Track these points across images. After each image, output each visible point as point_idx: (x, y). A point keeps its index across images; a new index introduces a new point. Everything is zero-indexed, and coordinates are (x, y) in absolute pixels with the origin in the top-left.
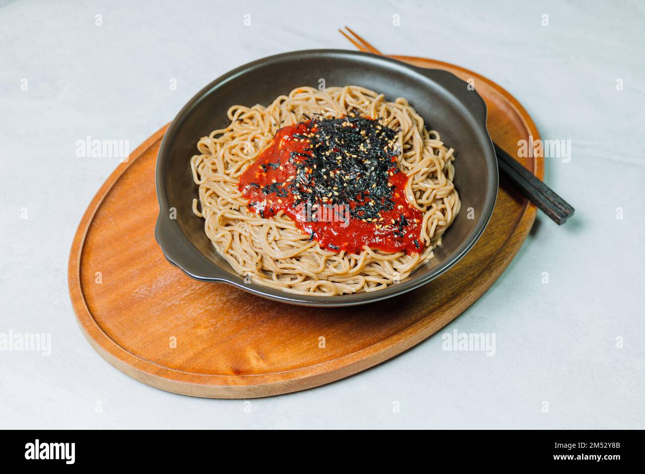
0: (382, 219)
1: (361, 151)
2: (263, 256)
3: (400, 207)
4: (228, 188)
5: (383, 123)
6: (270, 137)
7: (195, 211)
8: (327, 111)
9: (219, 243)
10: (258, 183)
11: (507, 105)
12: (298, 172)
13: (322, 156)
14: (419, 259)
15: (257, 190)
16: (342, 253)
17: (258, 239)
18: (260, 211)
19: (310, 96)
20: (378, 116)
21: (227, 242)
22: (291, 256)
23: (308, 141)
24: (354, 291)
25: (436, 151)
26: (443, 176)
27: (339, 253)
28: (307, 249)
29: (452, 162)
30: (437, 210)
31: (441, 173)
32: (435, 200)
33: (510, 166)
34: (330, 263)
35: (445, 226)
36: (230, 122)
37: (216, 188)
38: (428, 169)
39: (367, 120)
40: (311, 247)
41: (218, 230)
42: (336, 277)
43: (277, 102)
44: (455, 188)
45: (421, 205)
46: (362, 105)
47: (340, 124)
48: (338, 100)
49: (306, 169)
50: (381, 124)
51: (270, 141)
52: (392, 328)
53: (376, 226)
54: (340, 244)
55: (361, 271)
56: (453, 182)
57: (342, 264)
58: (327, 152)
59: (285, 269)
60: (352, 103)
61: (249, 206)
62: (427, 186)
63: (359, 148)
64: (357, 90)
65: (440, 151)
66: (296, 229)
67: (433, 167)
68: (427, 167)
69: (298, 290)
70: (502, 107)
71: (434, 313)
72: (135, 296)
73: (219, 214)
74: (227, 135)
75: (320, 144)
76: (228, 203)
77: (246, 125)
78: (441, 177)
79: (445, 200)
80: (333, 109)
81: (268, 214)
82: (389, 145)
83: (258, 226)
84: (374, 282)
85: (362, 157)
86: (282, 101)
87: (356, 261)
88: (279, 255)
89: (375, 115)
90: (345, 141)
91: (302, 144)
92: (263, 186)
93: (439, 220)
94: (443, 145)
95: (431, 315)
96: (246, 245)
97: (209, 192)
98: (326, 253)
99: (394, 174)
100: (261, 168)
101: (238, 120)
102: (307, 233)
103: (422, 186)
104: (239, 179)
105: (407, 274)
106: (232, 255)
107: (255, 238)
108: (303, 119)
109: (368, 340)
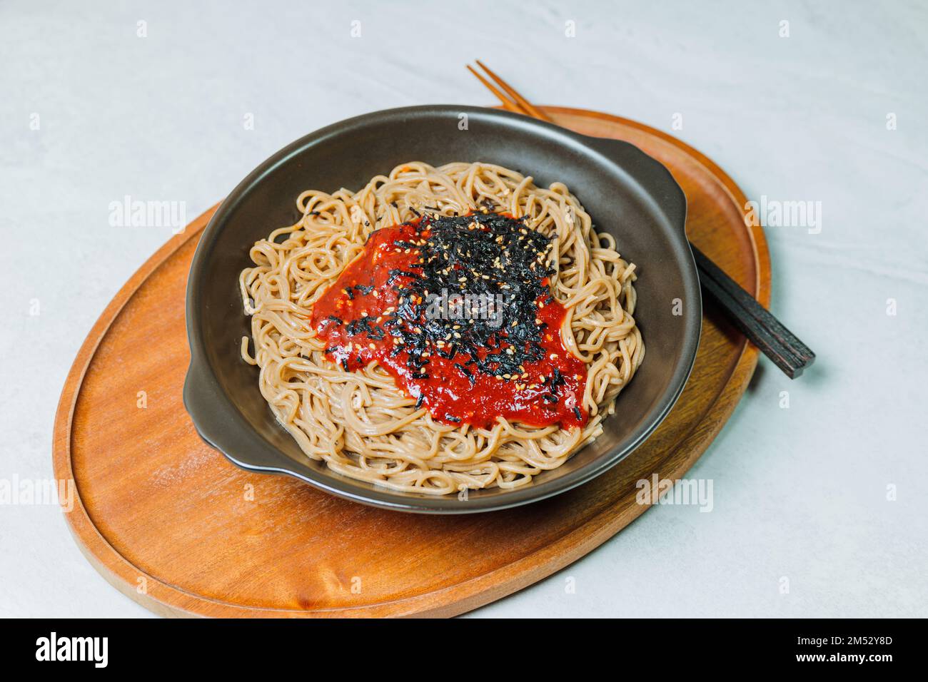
0: (525, 375)
1: (496, 268)
2: (347, 429)
3: (553, 356)
4: (295, 322)
5: (529, 224)
6: (360, 243)
7: (245, 355)
8: (445, 203)
9: (281, 407)
10: (340, 317)
11: (718, 187)
12: (401, 301)
13: (437, 276)
14: (581, 437)
15: (339, 328)
16: (465, 427)
17: (339, 404)
18: (342, 360)
19: (421, 178)
20: (523, 213)
21: (292, 405)
22: (388, 432)
23: (417, 252)
24: (482, 487)
25: (609, 267)
26: (619, 306)
27: (460, 428)
28: (413, 421)
29: (633, 283)
30: (609, 361)
31: (616, 302)
32: (606, 344)
33: (720, 286)
34: (446, 442)
35: (620, 385)
36: (301, 215)
37: (275, 321)
38: (597, 297)
39: (507, 220)
40: (419, 418)
41: (280, 387)
42: (455, 464)
43: (371, 185)
44: (636, 324)
45: (585, 353)
46: (500, 195)
47: (465, 224)
48: (464, 185)
49: (413, 298)
50: (527, 225)
51: (360, 250)
52: (539, 538)
53: (517, 386)
54: (462, 415)
55: (493, 455)
56: (634, 316)
57: (465, 443)
58: (444, 271)
59: (379, 450)
60: (484, 191)
61: (326, 352)
62: (595, 323)
63: (492, 264)
64: (492, 170)
65: (615, 266)
66: (396, 389)
67: (605, 293)
68: (595, 294)
69: (397, 484)
70: (710, 190)
71: (602, 515)
72: (153, 482)
73: (282, 363)
74: (296, 236)
75: (434, 257)
76: (295, 345)
77: (325, 222)
78: (616, 309)
79: (622, 344)
80: (455, 200)
81: (354, 364)
82: (538, 259)
83: (340, 384)
84: (512, 473)
85: (497, 278)
86: (379, 184)
87: (486, 439)
88: (370, 430)
89: (517, 210)
90: (472, 253)
91: (408, 257)
92: (349, 321)
93: (611, 377)
94: (620, 258)
95: (597, 518)
96: (320, 413)
97: (267, 327)
98: (440, 428)
99: (544, 305)
100: (345, 293)
101: (312, 213)
102: (412, 397)
103: (588, 322)
104: (312, 308)
105: (563, 461)
106: (299, 427)
107: (334, 403)
108: (410, 216)
109: (502, 554)
